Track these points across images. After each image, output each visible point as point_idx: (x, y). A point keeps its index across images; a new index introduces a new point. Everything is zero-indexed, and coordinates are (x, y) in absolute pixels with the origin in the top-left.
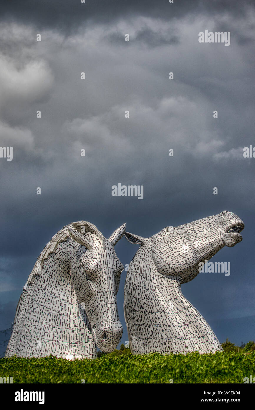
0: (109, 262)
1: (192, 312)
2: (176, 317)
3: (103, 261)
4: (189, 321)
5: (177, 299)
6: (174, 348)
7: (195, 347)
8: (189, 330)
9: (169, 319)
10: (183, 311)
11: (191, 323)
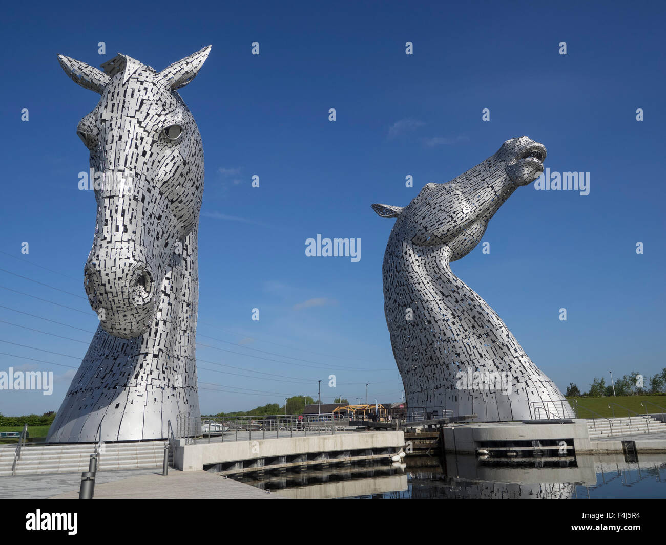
0: (126, 106)
1: (465, 295)
2: (440, 306)
3: (114, 105)
4: (461, 310)
5: (441, 279)
6: (438, 358)
7: (473, 354)
8: (461, 326)
9: (427, 310)
10: (450, 296)
11: (465, 313)
